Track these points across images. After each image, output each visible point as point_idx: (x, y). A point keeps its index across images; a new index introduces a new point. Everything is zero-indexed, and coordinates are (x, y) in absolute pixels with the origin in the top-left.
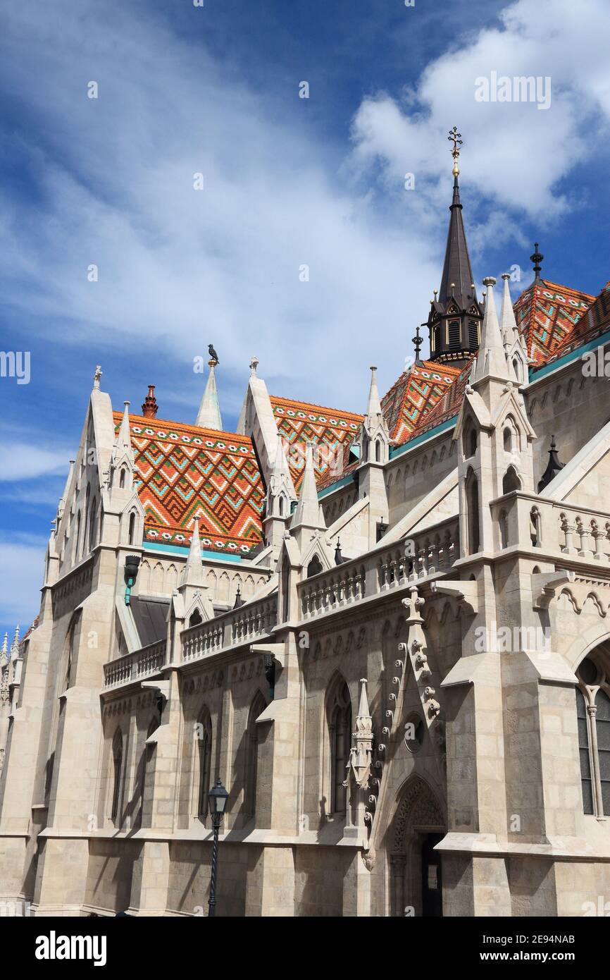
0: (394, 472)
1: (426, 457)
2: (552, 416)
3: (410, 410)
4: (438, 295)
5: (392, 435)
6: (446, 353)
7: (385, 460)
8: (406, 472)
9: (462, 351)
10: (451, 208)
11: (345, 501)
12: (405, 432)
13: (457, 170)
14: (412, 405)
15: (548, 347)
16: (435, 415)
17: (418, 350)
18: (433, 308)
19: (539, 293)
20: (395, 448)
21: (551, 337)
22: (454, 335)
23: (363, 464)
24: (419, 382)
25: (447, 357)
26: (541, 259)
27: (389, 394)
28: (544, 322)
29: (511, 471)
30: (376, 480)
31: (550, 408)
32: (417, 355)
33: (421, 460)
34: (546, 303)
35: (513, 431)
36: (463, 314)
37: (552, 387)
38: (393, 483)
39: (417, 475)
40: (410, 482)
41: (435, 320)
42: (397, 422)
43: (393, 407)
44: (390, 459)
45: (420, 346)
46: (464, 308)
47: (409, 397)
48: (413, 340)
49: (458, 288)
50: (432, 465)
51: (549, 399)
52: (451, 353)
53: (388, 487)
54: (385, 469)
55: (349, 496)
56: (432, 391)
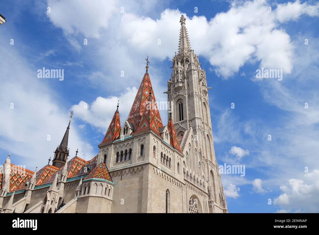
0: (34, 192)
1: (42, 191)
2: (68, 190)
3: (43, 176)
4: (59, 146)
5: (36, 183)
6: (57, 160)
7: (33, 189)
8: (37, 193)
9: (61, 160)
10: (67, 128)
11: (21, 196)
12: (40, 182)
13: (70, 120)
14: (44, 175)
15: (73, 173)
16: (47, 181)
17: (49, 162)
18: (57, 149)
19: (75, 159)
20: (36, 186)
21: (75, 170)
22: (60, 156)
23: (28, 189)
24: (47, 170)
25: (57, 161)
26: (78, 152)
27: (40, 171)
28: (74, 166)
29: (51, 209)
30: (29, 193)
31: (68, 187)
32: (49, 163)
33: (41, 191)
34: (76, 162)
35: (53, 201)
36: (63, 152)
37: (70, 184)
38: (33, 194)
39: (39, 194)
40: (37, 195)
41: (57, 152)
42: (39, 179)
43: (39, 175)
44: (34, 189)
45: (50, 161)
46: (64, 151)
47: (44, 173)
48: (49, 160)
49: (64, 146)
50: (43, 193)
51: (69, 186)
52: (58, 160)
53: (32, 195)
54: (32, 191)
55: (22, 195)
56: (49, 172)
